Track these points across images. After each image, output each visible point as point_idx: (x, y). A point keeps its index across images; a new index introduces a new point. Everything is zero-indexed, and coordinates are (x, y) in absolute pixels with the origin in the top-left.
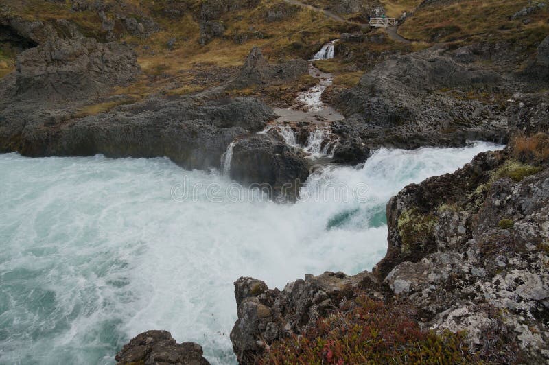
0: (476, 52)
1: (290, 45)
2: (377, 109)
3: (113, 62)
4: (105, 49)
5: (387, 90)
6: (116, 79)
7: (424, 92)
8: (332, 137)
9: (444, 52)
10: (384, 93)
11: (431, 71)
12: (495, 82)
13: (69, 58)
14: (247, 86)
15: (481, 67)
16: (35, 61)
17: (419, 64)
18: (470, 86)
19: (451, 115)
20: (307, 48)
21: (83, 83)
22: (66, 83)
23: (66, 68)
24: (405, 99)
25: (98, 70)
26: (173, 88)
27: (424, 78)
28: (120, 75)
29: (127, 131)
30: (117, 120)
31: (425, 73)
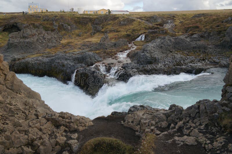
0: (202, 37)
1: (126, 35)
2: (143, 58)
3: (48, 39)
4: (45, 33)
5: (150, 50)
6: (48, 46)
7: (168, 52)
8: (120, 69)
9: (188, 37)
10: (148, 51)
11: (174, 43)
12: (204, 48)
13: (29, 36)
14: (99, 50)
15: (202, 42)
16: (16, 37)
17: (169, 40)
18: (192, 50)
19: (176, 61)
20: (133, 36)
21: (33, 46)
22: (26, 46)
23: (27, 40)
24: (157, 54)
25: (41, 42)
26: (70, 50)
27: (169, 46)
28: (50, 44)
29: (40, 64)
30: (37, 60)
31: (170, 44)
